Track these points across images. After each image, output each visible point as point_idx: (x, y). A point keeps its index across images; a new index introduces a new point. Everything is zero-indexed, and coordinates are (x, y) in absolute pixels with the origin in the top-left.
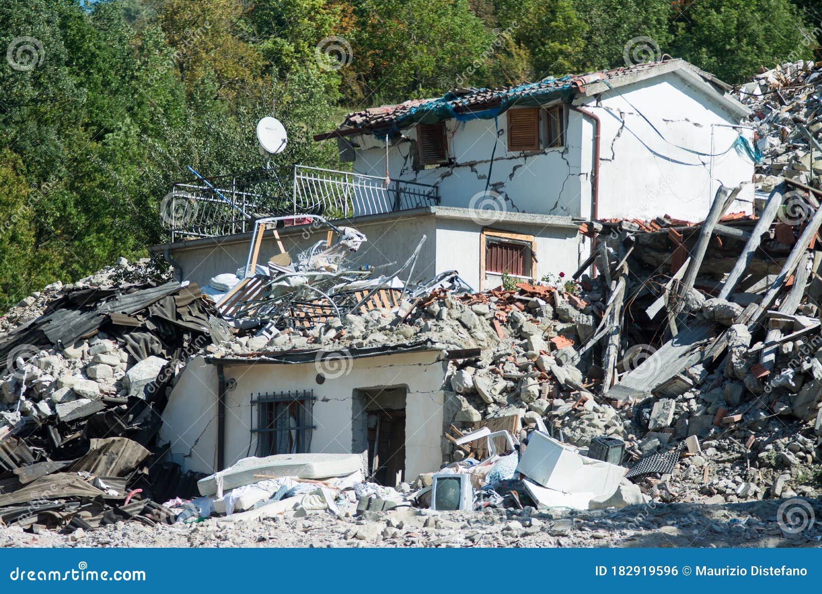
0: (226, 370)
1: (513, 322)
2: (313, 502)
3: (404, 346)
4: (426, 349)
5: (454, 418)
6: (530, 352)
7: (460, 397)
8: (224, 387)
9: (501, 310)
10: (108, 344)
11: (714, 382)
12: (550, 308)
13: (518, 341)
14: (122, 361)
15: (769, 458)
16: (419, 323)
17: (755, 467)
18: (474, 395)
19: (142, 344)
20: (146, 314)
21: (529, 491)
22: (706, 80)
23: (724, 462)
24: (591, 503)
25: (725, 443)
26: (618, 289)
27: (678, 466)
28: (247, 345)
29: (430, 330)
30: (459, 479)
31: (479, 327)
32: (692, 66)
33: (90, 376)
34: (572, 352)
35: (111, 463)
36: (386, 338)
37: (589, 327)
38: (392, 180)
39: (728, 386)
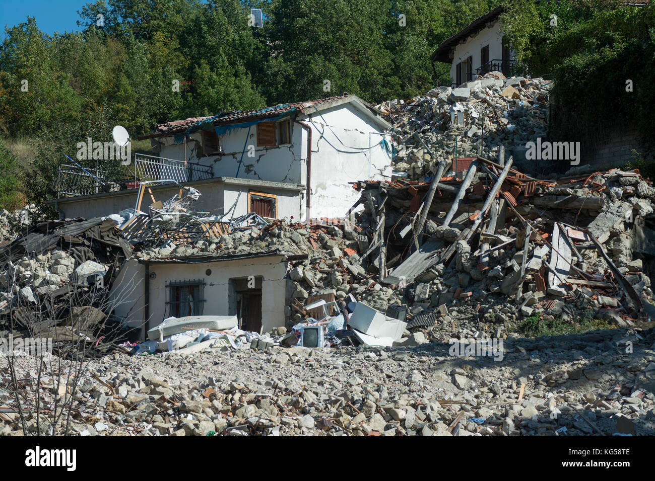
0: (150, 267)
1: (320, 239)
2: (222, 343)
3: (262, 253)
4: (276, 254)
5: (292, 295)
6: (333, 257)
7: (295, 283)
8: (148, 277)
9: (313, 232)
10: (63, 254)
11: (451, 274)
12: (341, 232)
13: (325, 251)
14: (72, 263)
15: (490, 317)
16: (267, 240)
17: (483, 322)
18: (304, 282)
19: (83, 254)
20: (84, 236)
21: (358, 336)
22: (367, 107)
23: (463, 319)
24: (394, 343)
25: (463, 308)
26: (381, 221)
27: (436, 322)
28: (159, 253)
29: (275, 244)
30: (317, 329)
31: (302, 242)
32: (360, 99)
33: (55, 272)
34: (358, 257)
35: (84, 321)
36: (249, 248)
37: (365, 242)
38: (188, 163)
39: (461, 276)
